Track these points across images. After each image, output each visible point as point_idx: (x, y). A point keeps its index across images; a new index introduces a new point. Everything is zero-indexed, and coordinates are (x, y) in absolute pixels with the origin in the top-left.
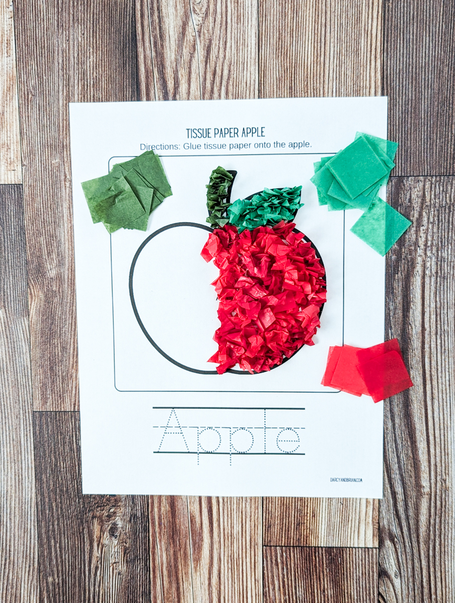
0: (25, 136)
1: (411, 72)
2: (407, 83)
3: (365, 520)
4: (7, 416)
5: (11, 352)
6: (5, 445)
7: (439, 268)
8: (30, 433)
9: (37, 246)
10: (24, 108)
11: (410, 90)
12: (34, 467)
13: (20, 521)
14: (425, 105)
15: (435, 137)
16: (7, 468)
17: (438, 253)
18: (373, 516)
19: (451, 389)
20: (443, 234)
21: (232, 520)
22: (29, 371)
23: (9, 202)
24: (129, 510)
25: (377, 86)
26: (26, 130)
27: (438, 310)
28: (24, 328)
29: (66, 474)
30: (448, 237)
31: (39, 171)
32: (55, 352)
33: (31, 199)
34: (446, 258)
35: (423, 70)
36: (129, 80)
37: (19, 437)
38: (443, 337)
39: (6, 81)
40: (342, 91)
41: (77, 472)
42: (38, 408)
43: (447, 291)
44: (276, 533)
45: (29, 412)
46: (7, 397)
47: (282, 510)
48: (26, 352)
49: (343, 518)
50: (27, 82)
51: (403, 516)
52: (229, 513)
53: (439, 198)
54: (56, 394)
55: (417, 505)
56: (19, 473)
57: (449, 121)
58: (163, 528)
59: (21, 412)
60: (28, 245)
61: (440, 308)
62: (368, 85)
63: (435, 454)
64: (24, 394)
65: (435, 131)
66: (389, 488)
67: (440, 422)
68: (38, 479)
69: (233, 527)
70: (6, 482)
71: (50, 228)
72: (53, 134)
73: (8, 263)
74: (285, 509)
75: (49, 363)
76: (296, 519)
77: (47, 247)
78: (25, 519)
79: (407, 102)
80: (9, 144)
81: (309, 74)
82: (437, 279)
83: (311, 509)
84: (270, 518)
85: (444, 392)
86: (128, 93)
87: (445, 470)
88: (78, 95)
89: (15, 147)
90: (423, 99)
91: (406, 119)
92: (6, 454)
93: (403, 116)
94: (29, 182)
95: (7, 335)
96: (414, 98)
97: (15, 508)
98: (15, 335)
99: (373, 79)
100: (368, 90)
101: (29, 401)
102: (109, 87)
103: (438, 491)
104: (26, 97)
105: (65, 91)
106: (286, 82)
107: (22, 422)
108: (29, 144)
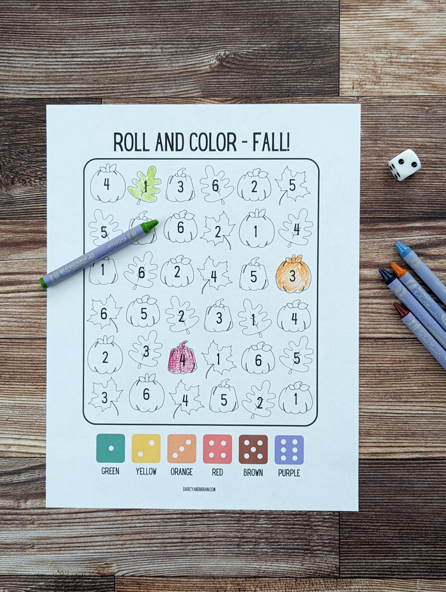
0: (387, 101)
1: (440, 486)
2: (429, 483)
4: (96, 70)
5: (165, 76)
6: (64, 67)
7: (248, 516)
8: (79, 94)
10: (415, 101)
11: (423, 485)
12: (41, 97)
14: (408, 499)
15: (377, 510)
16: (40, 68)
17: (264, 514)
19: (127, 529)
20: (282, 519)
22: (145, 96)
23: (321, 81)
25: (427, 453)
26: (393, 103)
27: (206, 515)
28: (190, 92)
29: (35, 132)
30: (279, 524)
34: (259, 522)
35: (442, 498)
36: (439, 210)
37: (74, 82)
38: (179, 520)
39: (442, 83)
40: (424, 420)
41: (37, 144)
43: (226, 524)
45: (101, 94)
46: (116, 70)
48: (165, 93)
50: (441, 105)
53: (317, 515)
55: (7, 496)
56: (35, 80)
57: (392, 523)
59: (101, 86)
60: (277, 99)
61: (208, 517)
62: (428, 445)
63: (61, 514)
64: (119, 89)
65: (383, 510)
66: (25, 467)
67: (93, 518)
68: (29, 102)
70: (25, 66)
72: (389, 130)
73: (259, 78)
79: (411, 482)
80: (380, 84)
81: (440, 388)
82: (238, 513)
85: (124, 522)
86: (427, 208)
87: (43, 524)
88: (426, 158)
89: (377, 90)
90: (414, 498)
91: (394, 482)
92: (55, 67)
93: (398, 479)
95: (182, 73)
96: (414, 489)
98: (183, 81)
99: (434, 449)
100: (424, 445)
101: (112, 94)
102: (433, 189)
103: (22, 516)
104: (426, 104)
105: (431, 144)
106: (434, 365)
107: (91, 86)
108: (379, 105)
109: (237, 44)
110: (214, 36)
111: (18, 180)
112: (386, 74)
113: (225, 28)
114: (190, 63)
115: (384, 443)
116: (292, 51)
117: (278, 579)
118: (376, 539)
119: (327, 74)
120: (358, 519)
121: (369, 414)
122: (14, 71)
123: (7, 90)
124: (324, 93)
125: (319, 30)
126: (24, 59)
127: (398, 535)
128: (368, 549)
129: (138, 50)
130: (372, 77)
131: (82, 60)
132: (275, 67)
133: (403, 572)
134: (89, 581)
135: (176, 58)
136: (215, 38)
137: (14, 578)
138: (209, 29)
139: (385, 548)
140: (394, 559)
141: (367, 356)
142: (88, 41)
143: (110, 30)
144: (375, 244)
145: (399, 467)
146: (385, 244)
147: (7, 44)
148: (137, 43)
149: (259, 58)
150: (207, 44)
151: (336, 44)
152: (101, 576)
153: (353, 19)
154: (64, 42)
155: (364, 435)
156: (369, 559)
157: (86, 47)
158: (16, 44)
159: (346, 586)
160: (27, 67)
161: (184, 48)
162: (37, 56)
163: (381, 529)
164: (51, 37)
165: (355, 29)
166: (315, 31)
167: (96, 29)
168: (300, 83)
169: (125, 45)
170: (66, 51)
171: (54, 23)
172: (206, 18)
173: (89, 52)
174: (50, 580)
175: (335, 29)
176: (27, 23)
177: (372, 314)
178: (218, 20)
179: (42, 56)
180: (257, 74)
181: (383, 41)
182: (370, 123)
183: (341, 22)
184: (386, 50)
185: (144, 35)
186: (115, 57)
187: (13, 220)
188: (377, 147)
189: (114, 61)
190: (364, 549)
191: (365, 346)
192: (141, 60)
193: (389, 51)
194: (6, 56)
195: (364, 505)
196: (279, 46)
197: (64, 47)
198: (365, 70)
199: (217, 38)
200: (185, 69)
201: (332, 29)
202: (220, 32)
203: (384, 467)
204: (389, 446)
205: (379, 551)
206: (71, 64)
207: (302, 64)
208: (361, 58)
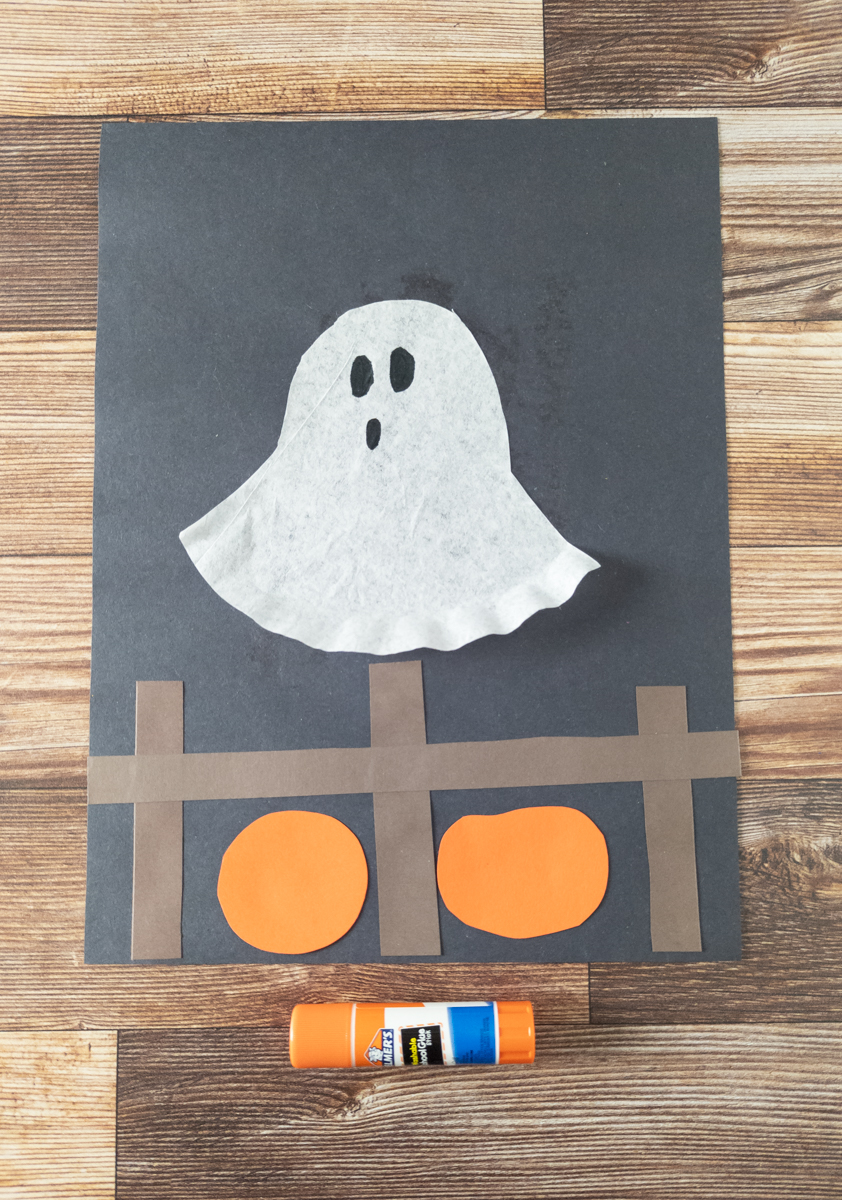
0: (23, 1020)
3: (790, 346)
4: (603, 1082)
6: (666, 1088)
8: (637, 1032)
9: (245, 1004)
12: (712, 1026)
13: (830, 1060)
15: (56, 237)
16: (716, 1085)
18: (781, 333)
21: (806, 607)
23: (153, 1060)
24: (794, 822)
31: (92, 994)
32: (465, 972)
33: (149, 1014)
37: (647, 1058)
42: (581, 1012)
44: (826, 520)
45: (591, 1034)
46: (562, 1081)
47: (779, 508)
49: (788, 389)
51: (779, 276)
52: (791, 613)
54: (553, 973)
55: (755, 250)
56: (726, 1060)
57: (29, 215)
58: (829, 749)
60: (241, 1023)
64: (555, 1042)
65: (45, 238)
68: (736, 1017)
69: (818, 605)
70: (747, 1091)
71: (208, 976)
72: (21, 962)
73: (276, 1066)
74: (775, 502)
75: (486, 987)
76: (795, 480)
77: (246, 983)
78: (827, 1049)
80: (37, 1056)
83: (772, 450)
84: (796, 532)
89: (44, 1042)
91: (23, 288)
92: (684, 1088)
93: (15, 294)
94: (114, 1017)
97: (803, 1072)
101: (568, 1032)
107: (613, 1049)
108: (39, 1012)
109: (319, 1135)
110: (367, 1153)
111: (753, 858)
112: (25, 1076)
113: (344, 1168)
114: (413, 1095)
115: (42, 361)
116: (211, 1122)
117: (242, 111)
118: (60, 185)
119: (140, 1074)
120: (91, 220)
121: (68, 413)
122: (768, 1079)
123: (782, 1041)
124: (147, 1038)
125: (156, 1164)
126: (749, 1103)
127: (19, 193)
128: (74, 167)
129: (518, 1122)
130: (52, 1069)
131: (630, 1103)
132: (245, 1089)
133: (11, 129)
134: (593, 101)
135: (442, 1107)
136: (364, 1148)
137: (735, 102)
138: (376, 1166)
139: (43, 170)
140: (28, 151)
141: (70, 521)
142: (619, 1142)
143: (575, 1163)
144: (51, 737)
145: (13, 316)
146: (33, 738)
147: (783, 1135)
148: (520, 1137)
149: (276, 1106)
150: (379, 1136)
151: (123, 1135)
152: (570, 109)
153: (89, 1187)
154: (667, 1139)
155: (79, 374)
156: (72, 149)
157: (622, 1129)
158: (764, 1135)
159: (116, 102)
160: (741, 1087)
161: (426, 1127)
162: (721, 1110)
163: (49, 203)
164: (694, 1150)
165: (85, 1165)
166: (165, 1161)
167: (603, 1167)
168: (196, 1057)
169: (544, 1133)
170: (663, 1121)
171: (690, 1178)
172: (383, 1188)
173: (616, 1118)
174: (668, 100)
175: (124, 1166)
176: (743, 1178)
177: (60, 601)
178: (358, 1184)
179: (712, 1110)
180: (280, 1075)
181: (30, 1141)
182: (56, 977)
183: (113, 1179)
184: (24, 1123)
185: (507, 1154)
186: (564, 1108)
187: (763, 777)
188: (45, 929)
189: (567, 1100)
190: (83, 166)
191: (73, 541)
192: (512, 1103)
193: (18, 1122)
194: (785, 1110)
195: (80, 245)
196: (236, 1132)
197: (667, 1129)
198: (66, 1083)
199: (359, 1148)
200: (423, 1084)
201: (131, 1166)
202: (353, 1160)
203: (41, 315)
204: (32, 353)
205: (54, 164)
206: (652, 1093)
207: (190, 1095)
208: (73, 1107)
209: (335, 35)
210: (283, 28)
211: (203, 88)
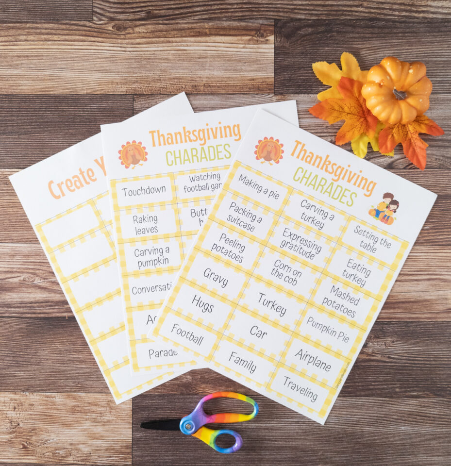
112: (104, 407)
119: (140, 408)
122: (336, 414)
125: (144, 434)
127: (97, 121)
128: (116, 112)
129: (257, 425)
130: (112, 405)
131: (292, 420)
132: (172, 413)
133: (94, 99)
134: (290, 91)
139: (105, 113)
140: (100, 107)
142: (288, 431)
143: (274, 438)
147: (340, 431)
148: (258, 429)
151: (134, 425)
152: (283, 94)
153: (124, 441)
156: (115, 106)
158: (334, 431)
159: (129, 90)
164: (312, 434)
165: (123, 434)
166: (147, 434)
167: (283, 439)
168: (157, 403)
169: (265, 428)
170: (303, 426)
171: (310, 443)
173: (288, 424)
174: (316, 91)
175: (135, 435)
180: (183, 408)
181: (105, 426)
183: (131, 439)
184: (104, 421)
185: (253, 434)
189: (272, 419)
193: (102, 421)
194: (341, 423)
197: (303, 428)
198: (117, 409)
201: (137, 435)
205: (108, 111)
207: (155, 414)
208: (118, 416)
209: (203, 67)
210: (185, 64)
211: (158, 85)
